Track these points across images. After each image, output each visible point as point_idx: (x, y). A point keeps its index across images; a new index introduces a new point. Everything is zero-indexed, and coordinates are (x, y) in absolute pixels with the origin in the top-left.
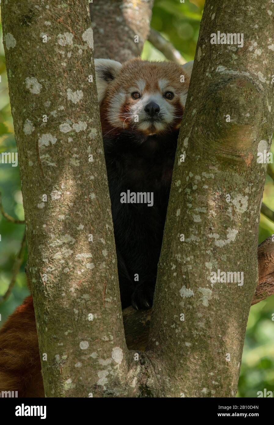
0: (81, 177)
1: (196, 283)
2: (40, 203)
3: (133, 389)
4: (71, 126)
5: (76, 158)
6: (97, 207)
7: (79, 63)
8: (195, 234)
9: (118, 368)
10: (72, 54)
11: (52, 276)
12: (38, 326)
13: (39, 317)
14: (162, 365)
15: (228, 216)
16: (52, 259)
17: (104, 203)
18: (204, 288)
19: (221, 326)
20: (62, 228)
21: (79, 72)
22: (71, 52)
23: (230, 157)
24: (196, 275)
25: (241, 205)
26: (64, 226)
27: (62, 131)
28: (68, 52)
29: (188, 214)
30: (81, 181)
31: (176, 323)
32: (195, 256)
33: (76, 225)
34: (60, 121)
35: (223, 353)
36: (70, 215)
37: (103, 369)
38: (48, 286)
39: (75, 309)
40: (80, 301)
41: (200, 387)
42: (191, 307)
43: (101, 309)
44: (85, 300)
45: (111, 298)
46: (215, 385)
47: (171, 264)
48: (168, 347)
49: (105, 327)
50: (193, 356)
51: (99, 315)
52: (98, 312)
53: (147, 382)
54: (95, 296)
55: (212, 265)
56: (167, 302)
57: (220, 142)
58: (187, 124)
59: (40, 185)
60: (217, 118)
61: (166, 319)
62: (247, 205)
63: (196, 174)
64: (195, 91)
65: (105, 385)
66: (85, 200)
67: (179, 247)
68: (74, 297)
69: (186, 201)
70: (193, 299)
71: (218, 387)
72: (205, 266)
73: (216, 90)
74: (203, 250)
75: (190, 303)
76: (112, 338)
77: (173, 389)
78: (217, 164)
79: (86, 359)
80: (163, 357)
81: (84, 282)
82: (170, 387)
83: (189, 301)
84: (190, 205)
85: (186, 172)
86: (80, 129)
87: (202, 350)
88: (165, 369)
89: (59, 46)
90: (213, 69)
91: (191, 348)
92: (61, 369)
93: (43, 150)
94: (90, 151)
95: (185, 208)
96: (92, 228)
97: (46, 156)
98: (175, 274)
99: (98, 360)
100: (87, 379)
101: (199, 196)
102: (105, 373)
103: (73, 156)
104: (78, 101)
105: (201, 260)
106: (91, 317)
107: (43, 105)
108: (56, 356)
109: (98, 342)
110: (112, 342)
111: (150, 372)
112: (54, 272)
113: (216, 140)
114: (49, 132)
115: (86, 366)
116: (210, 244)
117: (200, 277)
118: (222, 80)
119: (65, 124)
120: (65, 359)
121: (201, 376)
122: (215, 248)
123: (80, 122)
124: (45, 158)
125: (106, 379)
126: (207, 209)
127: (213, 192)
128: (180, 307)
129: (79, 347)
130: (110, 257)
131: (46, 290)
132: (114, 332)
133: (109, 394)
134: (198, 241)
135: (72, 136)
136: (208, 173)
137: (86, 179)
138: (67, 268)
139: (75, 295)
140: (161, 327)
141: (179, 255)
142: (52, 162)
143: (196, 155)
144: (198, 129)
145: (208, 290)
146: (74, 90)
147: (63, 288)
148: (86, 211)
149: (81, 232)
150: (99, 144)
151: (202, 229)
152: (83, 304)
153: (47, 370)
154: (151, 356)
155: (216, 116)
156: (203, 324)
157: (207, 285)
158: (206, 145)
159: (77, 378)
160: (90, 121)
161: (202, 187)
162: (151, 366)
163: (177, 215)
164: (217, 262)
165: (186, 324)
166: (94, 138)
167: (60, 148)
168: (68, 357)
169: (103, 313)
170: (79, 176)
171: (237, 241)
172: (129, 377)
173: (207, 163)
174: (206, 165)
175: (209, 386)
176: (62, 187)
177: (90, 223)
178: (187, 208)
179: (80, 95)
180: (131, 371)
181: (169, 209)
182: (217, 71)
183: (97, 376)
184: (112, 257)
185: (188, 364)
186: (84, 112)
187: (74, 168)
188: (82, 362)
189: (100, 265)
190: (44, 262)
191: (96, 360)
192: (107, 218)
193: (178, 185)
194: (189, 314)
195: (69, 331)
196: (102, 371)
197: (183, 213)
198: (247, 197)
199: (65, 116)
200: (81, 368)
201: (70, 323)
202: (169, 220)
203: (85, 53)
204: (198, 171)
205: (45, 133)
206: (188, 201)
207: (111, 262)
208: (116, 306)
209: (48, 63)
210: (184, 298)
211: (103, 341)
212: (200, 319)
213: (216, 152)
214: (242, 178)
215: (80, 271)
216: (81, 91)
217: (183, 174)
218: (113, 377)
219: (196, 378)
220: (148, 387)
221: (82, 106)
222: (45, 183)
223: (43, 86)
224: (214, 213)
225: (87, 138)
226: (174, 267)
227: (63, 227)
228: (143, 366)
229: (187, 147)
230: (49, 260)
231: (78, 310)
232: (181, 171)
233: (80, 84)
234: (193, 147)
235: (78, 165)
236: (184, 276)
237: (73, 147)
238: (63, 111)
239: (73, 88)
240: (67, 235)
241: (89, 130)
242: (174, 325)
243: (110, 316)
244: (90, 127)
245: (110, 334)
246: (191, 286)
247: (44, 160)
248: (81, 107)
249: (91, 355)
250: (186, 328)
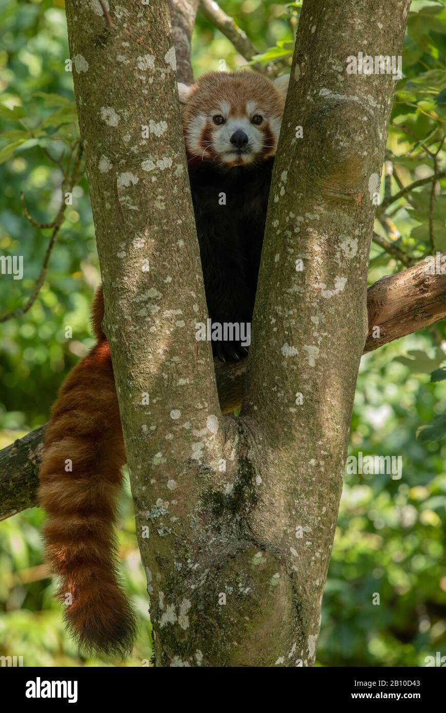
0: (167, 222)
1: (300, 340)
2: (120, 252)
3: (232, 462)
4: (155, 163)
5: (161, 201)
6: (185, 256)
7: (162, 89)
8: (298, 284)
9: (214, 439)
10: (154, 80)
11: (136, 335)
12: (120, 391)
13: (121, 381)
14: (263, 434)
15: (336, 263)
16: (137, 317)
17: (193, 251)
18: (310, 346)
19: (330, 388)
20: (146, 281)
21: (163, 100)
22: (153, 77)
23: (338, 195)
24: (300, 331)
25: (351, 250)
26: (149, 278)
27: (144, 169)
28: (149, 77)
29: (289, 261)
30: (167, 227)
31: (278, 386)
32: (298, 309)
33: (163, 277)
34: (142, 158)
35: (332, 419)
36: (155, 266)
37: (198, 441)
38: (132, 347)
39: (163, 374)
40: (169, 365)
41: (307, 459)
42: (295, 368)
43: (193, 372)
44: (175, 363)
45: (204, 359)
46: (324, 456)
47: (270, 317)
48: (269, 413)
49: (198, 393)
50: (299, 424)
51: (192, 380)
52: (190, 376)
53: (247, 454)
54: (187, 358)
55: (318, 319)
56: (267, 361)
57: (327, 178)
58: (284, 155)
59: (120, 231)
60: (322, 152)
61: (266, 380)
62: (357, 248)
63: (298, 214)
64: (294, 116)
65: (201, 459)
66: (172, 249)
67: (279, 298)
68: (163, 360)
69: (286, 245)
70: (298, 359)
71: (327, 457)
72: (310, 321)
73: (321, 119)
74: (309, 302)
75: (294, 363)
76: (206, 405)
77: (276, 461)
78: (323, 203)
79: (178, 430)
80: (263, 425)
81: (173, 342)
82: (274, 459)
83: (293, 360)
84: (291, 251)
85: (286, 211)
86: (165, 167)
87: (309, 416)
88: (266, 438)
89: (139, 71)
90: (315, 92)
91: (296, 414)
92: (150, 442)
93: (123, 191)
94: (177, 191)
95: (285, 254)
96: (181, 280)
97: (127, 199)
98: (275, 329)
99: (192, 431)
100: (180, 453)
101: (302, 240)
102: (200, 445)
103: (158, 198)
104: (162, 133)
105: (305, 315)
106: (182, 382)
107: (122, 140)
108: (142, 426)
109: (191, 410)
110: (207, 410)
111: (250, 442)
112: (139, 331)
113: (322, 176)
114: (130, 170)
115: (179, 438)
116: (315, 295)
117: (305, 333)
118: (327, 107)
119: (148, 161)
120: (154, 430)
121: (308, 446)
122: (322, 300)
123: (164, 158)
124: (125, 200)
125: (202, 452)
126: (312, 256)
127: (318, 236)
128: (282, 367)
129: (169, 417)
130: (202, 312)
131: (130, 351)
132: (208, 397)
133: (205, 470)
134: (301, 292)
135: (156, 175)
136: (313, 214)
137: (173, 224)
138: (154, 327)
139: (163, 357)
140: (260, 390)
141: (280, 308)
142: (134, 204)
143: (298, 192)
144: (299, 163)
145: (315, 347)
146: (157, 121)
147: (149, 350)
148: (174, 260)
149: (168, 286)
150: (186, 182)
151: (306, 278)
152: (173, 368)
153: (132, 441)
154: (249, 423)
155: (322, 149)
156: (310, 386)
157: (314, 343)
158: (310, 182)
159: (167, 452)
160: (176, 156)
161: (305, 230)
162: (251, 435)
163: (276, 261)
164: (324, 316)
165: (290, 387)
166: (180, 176)
167: (142, 189)
168: (157, 428)
169: (195, 377)
170: (165, 221)
171: (347, 290)
172: (226, 449)
173: (311, 203)
174: (310, 204)
175: (317, 456)
176: (146, 234)
177: (178, 274)
178: (288, 253)
179: (164, 127)
180: (229, 441)
181: (264, 252)
182: (320, 94)
183: (191, 449)
184: (203, 312)
185: (293, 432)
186: (169, 146)
187: (159, 212)
188: (174, 434)
189: (191, 322)
190: (126, 319)
191: (189, 431)
192: (197, 268)
193: (275, 226)
194: (294, 376)
195: (157, 398)
196: (196, 444)
197: (283, 259)
198: (356, 240)
199: (148, 152)
200: (172, 440)
201: (158, 390)
202: (265, 264)
203: (168, 77)
204: (300, 211)
205: (125, 172)
206: (289, 246)
207: (203, 317)
208: (209, 368)
209: (126, 91)
210: (286, 357)
211: (197, 410)
212: (306, 381)
213: (322, 191)
214: (352, 219)
215: (169, 330)
216: (165, 122)
217: (281, 212)
218: (208, 449)
219: (303, 448)
220: (248, 460)
221: (167, 140)
222: (126, 229)
223: (122, 117)
224: (319, 259)
225: (172, 176)
226: (274, 321)
227: (148, 280)
228: (242, 436)
229: (285, 182)
230: (132, 317)
231: (168, 374)
232: (280, 210)
233: (164, 114)
234: (294, 183)
235: (164, 208)
236: (286, 333)
237: (158, 187)
238: (145, 146)
239: (156, 119)
240: (153, 289)
241: (175, 166)
242: (275, 388)
243: (204, 380)
244: (175, 163)
245: (204, 401)
246: (295, 343)
247: (124, 203)
248: (165, 141)
249: (184, 426)
250: (290, 391)
